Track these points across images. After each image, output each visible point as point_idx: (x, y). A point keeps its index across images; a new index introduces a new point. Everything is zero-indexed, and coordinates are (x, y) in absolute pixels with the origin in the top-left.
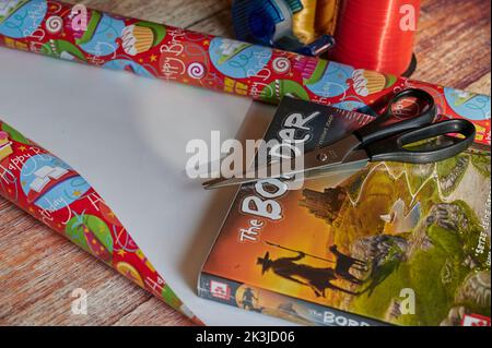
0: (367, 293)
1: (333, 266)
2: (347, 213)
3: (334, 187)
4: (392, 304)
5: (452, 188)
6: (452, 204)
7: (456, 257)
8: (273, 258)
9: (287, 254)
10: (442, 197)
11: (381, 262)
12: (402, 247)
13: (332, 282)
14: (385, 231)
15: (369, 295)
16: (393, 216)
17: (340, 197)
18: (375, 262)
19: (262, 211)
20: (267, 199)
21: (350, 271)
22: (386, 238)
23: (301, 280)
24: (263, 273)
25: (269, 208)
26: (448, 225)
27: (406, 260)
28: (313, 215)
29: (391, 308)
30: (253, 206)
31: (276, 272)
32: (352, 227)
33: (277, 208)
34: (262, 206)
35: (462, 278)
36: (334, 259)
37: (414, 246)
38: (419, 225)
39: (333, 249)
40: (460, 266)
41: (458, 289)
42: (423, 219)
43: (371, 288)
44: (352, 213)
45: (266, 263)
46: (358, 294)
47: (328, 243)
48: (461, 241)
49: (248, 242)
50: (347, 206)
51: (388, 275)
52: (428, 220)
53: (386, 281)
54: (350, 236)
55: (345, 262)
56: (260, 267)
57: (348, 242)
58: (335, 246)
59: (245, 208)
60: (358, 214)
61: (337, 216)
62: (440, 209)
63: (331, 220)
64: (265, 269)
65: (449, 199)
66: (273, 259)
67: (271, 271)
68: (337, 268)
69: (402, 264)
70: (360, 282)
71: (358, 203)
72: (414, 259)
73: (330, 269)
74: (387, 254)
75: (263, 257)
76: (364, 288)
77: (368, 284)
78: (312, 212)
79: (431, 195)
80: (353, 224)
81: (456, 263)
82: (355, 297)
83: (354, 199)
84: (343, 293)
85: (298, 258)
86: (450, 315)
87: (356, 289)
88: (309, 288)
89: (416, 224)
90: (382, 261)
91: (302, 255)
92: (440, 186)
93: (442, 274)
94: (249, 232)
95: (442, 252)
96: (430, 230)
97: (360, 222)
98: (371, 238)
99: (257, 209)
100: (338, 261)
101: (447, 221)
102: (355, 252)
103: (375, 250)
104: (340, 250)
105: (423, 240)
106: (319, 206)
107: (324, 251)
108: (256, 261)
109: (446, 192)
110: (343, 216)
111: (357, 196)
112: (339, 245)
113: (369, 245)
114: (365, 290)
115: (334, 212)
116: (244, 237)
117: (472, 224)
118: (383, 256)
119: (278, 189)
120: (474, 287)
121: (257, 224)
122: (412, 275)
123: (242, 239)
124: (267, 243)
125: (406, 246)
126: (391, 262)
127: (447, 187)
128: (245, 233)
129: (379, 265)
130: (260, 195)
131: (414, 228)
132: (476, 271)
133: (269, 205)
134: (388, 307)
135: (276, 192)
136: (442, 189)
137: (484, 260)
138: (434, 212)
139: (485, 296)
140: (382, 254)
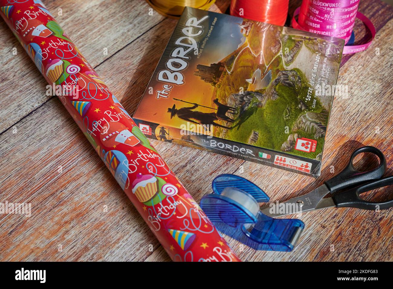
0: (237, 127)
1: (216, 112)
2: (225, 79)
3: (217, 63)
4: (253, 134)
5: (292, 61)
6: (291, 71)
7: (293, 103)
8: (178, 108)
9: (186, 105)
10: (285, 67)
11: (246, 108)
12: (259, 98)
13: (215, 121)
14: (249, 89)
15: (238, 129)
16: (254, 79)
17: (221, 69)
18: (242, 108)
19: (171, 79)
20: (174, 72)
21: (226, 115)
22: (249, 94)
23: (195, 121)
24: (172, 117)
25: (176, 77)
26: (288, 84)
27: (261, 106)
28: (203, 81)
29: (252, 136)
30: (165, 76)
31: (179, 117)
32: (228, 87)
33: (180, 77)
34: (171, 76)
35: (296, 116)
36: (216, 107)
37: (266, 98)
38: (270, 85)
39: (216, 101)
40: (295, 108)
41: (294, 123)
42: (273, 81)
43: (239, 124)
44: (228, 79)
45: (173, 111)
46: (231, 128)
47: (213, 97)
48: (296, 93)
49: (162, 99)
50: (225, 74)
51: (250, 116)
52: (276, 81)
53: (248, 120)
54: (226, 93)
55: (223, 109)
56: (170, 114)
57: (225, 96)
58: (217, 99)
59: (160, 78)
60: (232, 79)
61: (218, 81)
62: (283, 74)
63: (215, 84)
64: (173, 115)
65: (289, 68)
66: (178, 109)
67: (176, 116)
68: (218, 112)
69: (259, 109)
70: (232, 121)
71: (232, 73)
72: (266, 106)
73: (214, 113)
74: (250, 103)
75: (171, 108)
76: (235, 124)
77: (238, 122)
78: (203, 78)
79: (278, 66)
80: (229, 85)
81: (293, 107)
82: (229, 130)
83: (229, 69)
84: (222, 128)
85: (194, 108)
86: (288, 139)
87: (230, 125)
89: (269, 83)
90: (246, 107)
91: (196, 106)
92: (284, 60)
93: (284, 114)
94: (163, 92)
95: (284, 100)
96: (277, 87)
97: (233, 84)
99: (168, 78)
100: (218, 108)
101: (288, 82)
102: (229, 102)
103: (242, 100)
104: (220, 102)
105: (273, 93)
106: (207, 75)
107: (210, 103)
108: (167, 110)
109: (288, 63)
110: (223, 80)
111: (231, 67)
112: (219, 99)
113: (238, 98)
114: (236, 126)
115: (217, 79)
116: (159, 96)
117: (304, 82)
118: (247, 104)
119: (181, 65)
120: (304, 121)
121: (168, 87)
122: (265, 116)
123: (158, 97)
124: (174, 99)
125: (262, 98)
126: (252, 108)
127: (288, 60)
128: (160, 94)
129: (244, 110)
130: (170, 69)
131: (267, 86)
132: (306, 112)
133: (176, 75)
134: (249, 135)
135: (180, 67)
136: (285, 62)
137: (311, 104)
138: (280, 76)
139: (311, 127)
140: (246, 103)
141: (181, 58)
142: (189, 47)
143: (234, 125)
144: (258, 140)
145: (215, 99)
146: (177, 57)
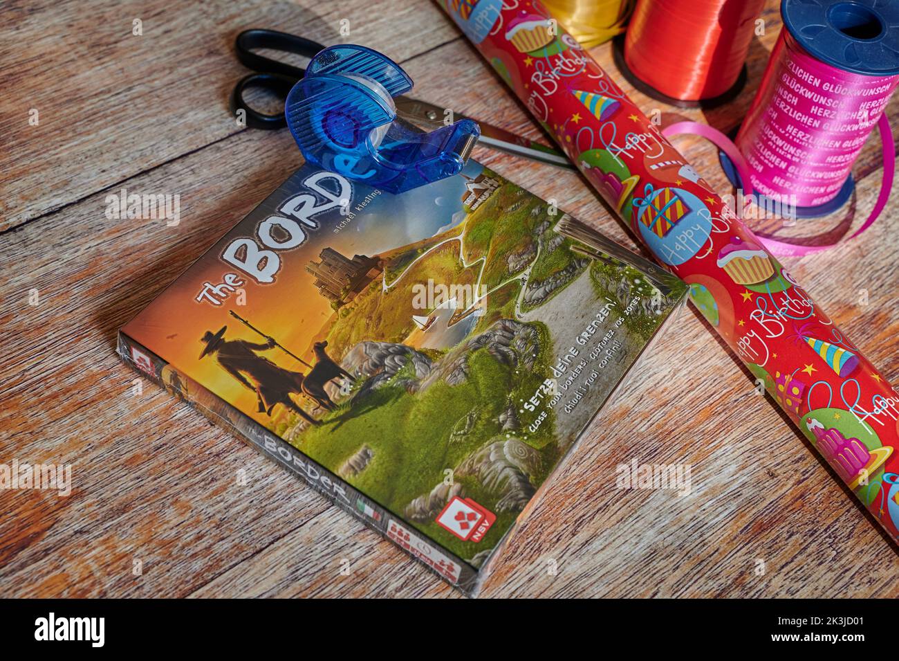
0: (332, 425)
1: (306, 372)
2: (367, 299)
3: (370, 256)
4: (360, 452)
5: (540, 301)
6: (527, 325)
7: (491, 406)
8: (227, 337)
9: (249, 337)
10: (517, 311)
11: (378, 385)
12: (419, 369)
13: (292, 395)
14: (408, 342)
15: (334, 430)
16: (432, 321)
17: (372, 272)
18: (370, 382)
19: (250, 266)
20: (267, 248)
21: (326, 388)
22: (403, 352)
23: (249, 379)
24: (203, 355)
25: (263, 263)
26: (505, 356)
27: (415, 391)
28: (318, 289)
29: (355, 457)
30: (242, 254)
31: (220, 360)
32: (364, 321)
33: (274, 263)
34: (254, 254)
35: (482, 440)
36: (313, 361)
37: (437, 374)
38: (461, 345)
39: (320, 348)
40: (489, 421)
41: (467, 455)
42: (473, 336)
43: (343, 419)
44: (375, 302)
45: (214, 342)
46: (319, 423)
47: (319, 336)
48: (510, 384)
49: (206, 305)
50: (373, 289)
51: (375, 407)
52: (478, 341)
53: (368, 416)
54: (353, 334)
56: (204, 345)
57: (346, 342)
58: (326, 343)
59: (229, 255)
60: (383, 304)
61: (352, 299)
62: (505, 328)
63: (340, 304)
64: (208, 351)
65: (527, 317)
66: (227, 340)
67: (215, 354)
68: (310, 375)
69: (406, 396)
70: (331, 406)
71: (392, 290)
72: (426, 393)
73: (299, 375)
74: (392, 376)
75: (215, 333)
76: (333, 416)
77: (342, 412)
78: (320, 284)
79: (502, 304)
80: (370, 318)
81: (485, 416)
82: (312, 427)
83: (390, 279)
84: (298, 416)
85: (263, 347)
86: (433, 492)
87: (322, 415)
88: (255, 395)
89: (459, 341)
90: (380, 383)
91: (272, 343)
92: (524, 293)
93: (456, 427)
94: (216, 290)
95: (473, 393)
96: (473, 357)
97: (380, 318)
98: (382, 345)
99: (243, 261)
100: (317, 366)
101: (505, 349)
102: (349, 360)
103: (379, 364)
104: (329, 351)
105: (457, 367)
106: (334, 278)
107: (304, 348)
108: (203, 335)
109: (528, 305)
110: (361, 301)
111: (396, 276)
112: (331, 344)
113: (374, 355)
114: (332, 421)
115: (351, 293)
116: (204, 296)
117: (541, 363)
118: (386, 376)
119: (290, 237)
120: (492, 458)
121: (234, 282)
122: (411, 417)
123: (199, 299)
124: (232, 313)
125: (426, 371)
126: (392, 388)
127: (533, 298)
128: (210, 291)
129: (372, 388)
130: (260, 240)
131: (452, 345)
132: (508, 436)
133: (266, 258)
134: (351, 454)
135: (285, 241)
136: (524, 299)
137: (529, 421)
138: (494, 330)
139: (501, 477)
140: (385, 373)
141: (298, 221)
142: (329, 201)
143: (329, 418)
144: (365, 472)
145: (322, 341)
146: (292, 217)
